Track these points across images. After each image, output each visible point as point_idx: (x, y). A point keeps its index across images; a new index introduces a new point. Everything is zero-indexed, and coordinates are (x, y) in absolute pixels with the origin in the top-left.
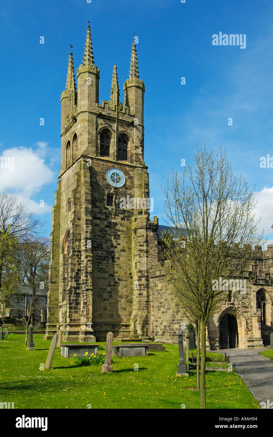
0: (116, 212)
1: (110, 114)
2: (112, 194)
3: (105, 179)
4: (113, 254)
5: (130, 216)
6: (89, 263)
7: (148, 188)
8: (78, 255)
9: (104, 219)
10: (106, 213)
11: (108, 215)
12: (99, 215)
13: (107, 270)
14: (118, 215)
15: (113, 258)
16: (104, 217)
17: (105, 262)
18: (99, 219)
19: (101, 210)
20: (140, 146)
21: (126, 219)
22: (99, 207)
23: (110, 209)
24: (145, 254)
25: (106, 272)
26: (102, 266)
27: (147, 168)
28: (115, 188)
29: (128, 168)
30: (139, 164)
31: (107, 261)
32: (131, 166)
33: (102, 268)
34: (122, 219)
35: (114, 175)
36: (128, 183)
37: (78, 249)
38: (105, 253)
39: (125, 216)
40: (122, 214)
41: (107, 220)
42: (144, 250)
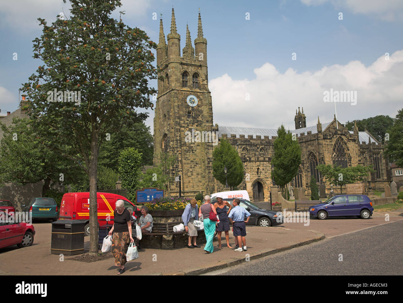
0: (193, 122)
1: (187, 62)
2: (191, 111)
3: (186, 102)
4: (192, 148)
5: (201, 124)
6: (180, 155)
7: (212, 106)
8: (172, 150)
9: (186, 127)
10: (187, 123)
11: (188, 124)
12: (183, 125)
13: (189, 158)
14: (194, 124)
15: (193, 150)
16: (186, 126)
17: (188, 153)
18: (184, 127)
19: (184, 121)
20: (206, 79)
21: (199, 125)
22: (183, 120)
23: (190, 120)
24: (211, 147)
25: (189, 160)
26: (187, 156)
27: (210, 93)
28: (192, 107)
29: (199, 94)
30: (206, 91)
31: (189, 153)
32: (201, 92)
33: (186, 157)
34: (197, 126)
35: (191, 99)
36: (200, 103)
37: (173, 146)
38: (188, 148)
39: (199, 124)
40: (197, 123)
41: (188, 127)
42: (210, 145)
